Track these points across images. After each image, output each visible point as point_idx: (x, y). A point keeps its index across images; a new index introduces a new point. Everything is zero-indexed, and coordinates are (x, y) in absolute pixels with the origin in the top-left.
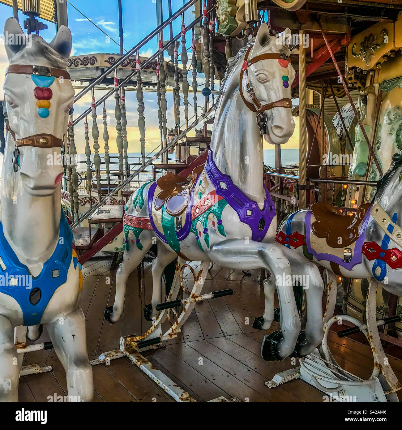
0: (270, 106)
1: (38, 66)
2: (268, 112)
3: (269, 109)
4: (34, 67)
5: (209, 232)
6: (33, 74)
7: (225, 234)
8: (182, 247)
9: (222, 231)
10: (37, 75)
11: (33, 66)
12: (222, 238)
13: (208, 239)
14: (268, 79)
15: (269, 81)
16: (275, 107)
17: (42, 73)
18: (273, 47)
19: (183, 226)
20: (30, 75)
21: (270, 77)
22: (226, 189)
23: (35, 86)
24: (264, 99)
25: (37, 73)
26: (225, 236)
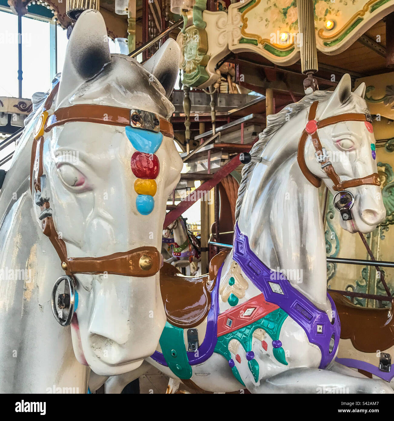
0: (357, 183)
1: (139, 111)
2: (353, 190)
3: (355, 186)
4: (133, 112)
5: (256, 358)
6: (130, 125)
7: (287, 361)
8: (196, 374)
9: (280, 357)
10: (139, 128)
11: (131, 110)
12: (280, 368)
13: (257, 367)
14: (355, 147)
15: (355, 149)
16: (364, 184)
17: (147, 125)
18: (357, 105)
19: (200, 344)
20: (124, 128)
21: (357, 145)
22: (283, 294)
23: (132, 150)
24: (346, 173)
25: (138, 125)
26: (286, 364)
